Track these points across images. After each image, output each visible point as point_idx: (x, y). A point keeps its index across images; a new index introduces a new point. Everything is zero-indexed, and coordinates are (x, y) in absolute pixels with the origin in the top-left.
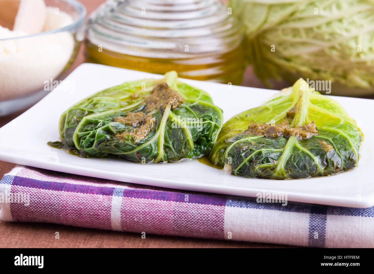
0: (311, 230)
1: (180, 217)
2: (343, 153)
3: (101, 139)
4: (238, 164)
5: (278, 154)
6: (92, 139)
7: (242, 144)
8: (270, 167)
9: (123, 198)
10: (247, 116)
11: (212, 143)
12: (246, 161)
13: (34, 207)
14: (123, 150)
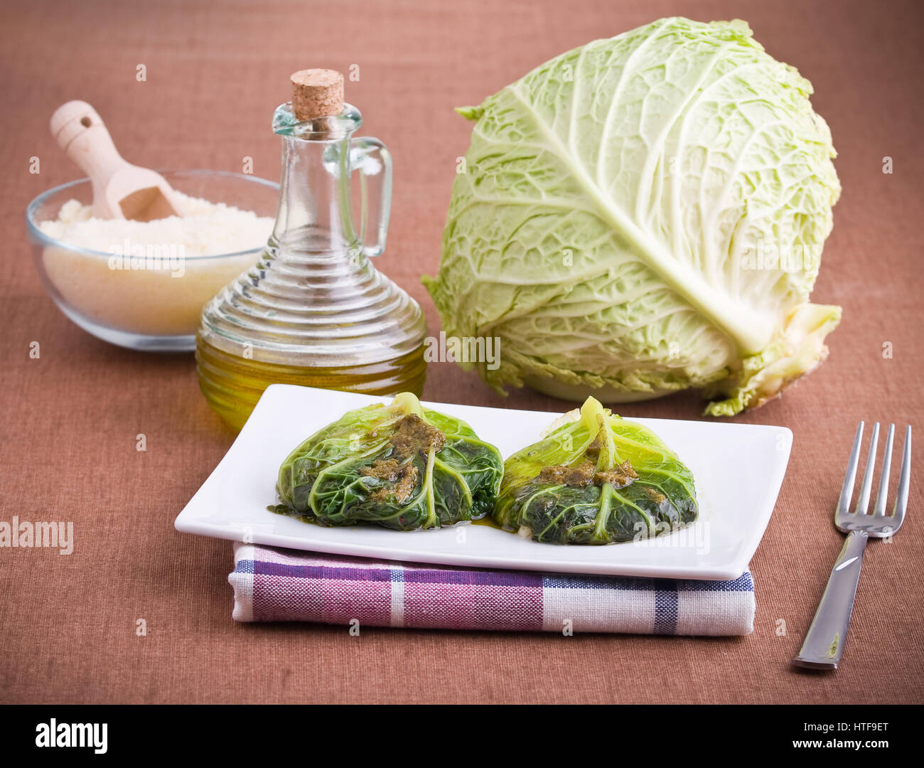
0: (659, 612)
1: (484, 605)
2: (680, 503)
3: (352, 501)
4: (542, 527)
5: (595, 510)
6: (340, 502)
7: (543, 500)
8: (586, 529)
9: (405, 584)
10: (529, 454)
11: (495, 497)
12: (554, 522)
13: (287, 602)
14: (381, 515)
